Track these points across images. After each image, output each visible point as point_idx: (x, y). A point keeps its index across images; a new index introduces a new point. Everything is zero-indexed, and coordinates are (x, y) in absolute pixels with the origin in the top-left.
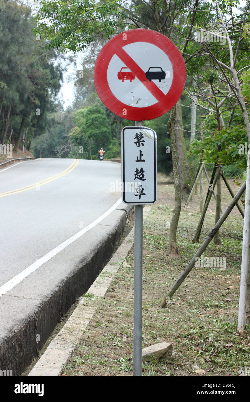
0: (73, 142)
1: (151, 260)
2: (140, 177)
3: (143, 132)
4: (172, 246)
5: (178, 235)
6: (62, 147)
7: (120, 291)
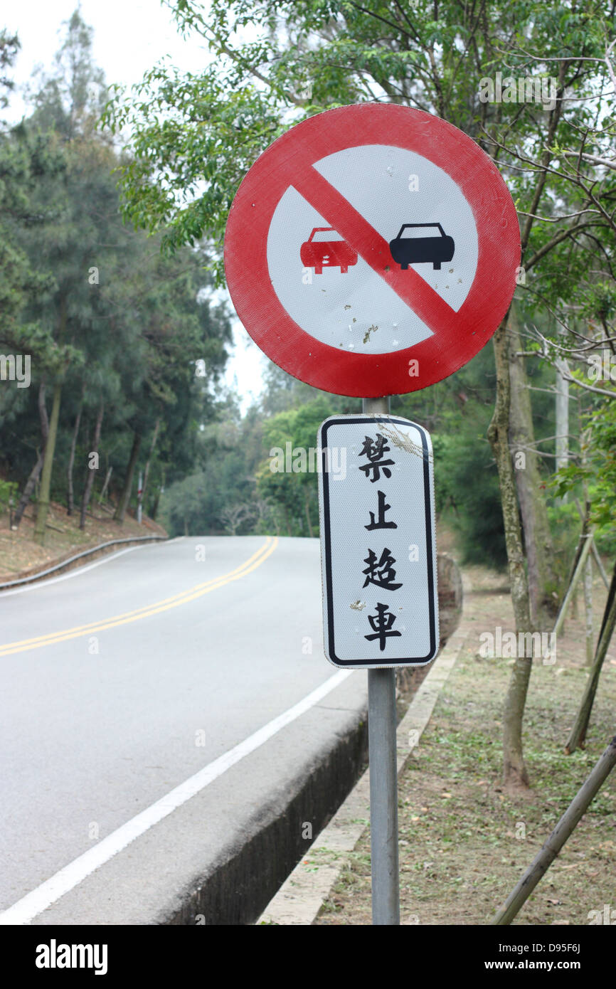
0: (266, 495)
1: (452, 806)
2: (380, 577)
3: (388, 433)
4: (510, 766)
5: (529, 729)
6: (238, 508)
7: (358, 909)
